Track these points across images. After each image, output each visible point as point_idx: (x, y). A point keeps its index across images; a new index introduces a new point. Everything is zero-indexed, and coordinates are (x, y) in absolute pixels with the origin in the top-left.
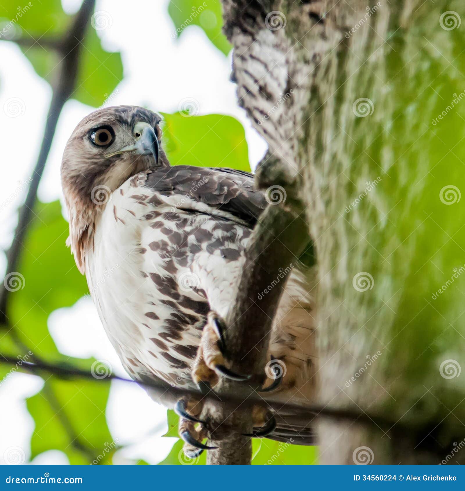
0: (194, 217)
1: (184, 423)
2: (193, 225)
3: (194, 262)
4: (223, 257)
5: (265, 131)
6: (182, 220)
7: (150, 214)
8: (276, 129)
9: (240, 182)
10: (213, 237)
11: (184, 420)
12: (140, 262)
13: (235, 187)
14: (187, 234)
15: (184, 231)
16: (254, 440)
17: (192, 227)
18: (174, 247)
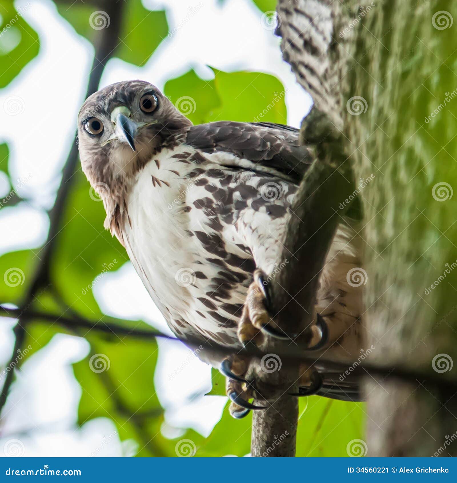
0: (238, 173)
1: (230, 383)
2: (238, 181)
3: (240, 219)
4: (269, 214)
5: (311, 86)
6: (226, 177)
7: (194, 171)
8: (321, 83)
9: (282, 137)
10: (258, 193)
11: (230, 381)
12: (185, 222)
13: (278, 142)
14: (232, 191)
15: (229, 188)
16: (301, 399)
17: (237, 183)
18: (219, 204)
